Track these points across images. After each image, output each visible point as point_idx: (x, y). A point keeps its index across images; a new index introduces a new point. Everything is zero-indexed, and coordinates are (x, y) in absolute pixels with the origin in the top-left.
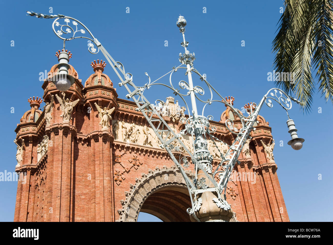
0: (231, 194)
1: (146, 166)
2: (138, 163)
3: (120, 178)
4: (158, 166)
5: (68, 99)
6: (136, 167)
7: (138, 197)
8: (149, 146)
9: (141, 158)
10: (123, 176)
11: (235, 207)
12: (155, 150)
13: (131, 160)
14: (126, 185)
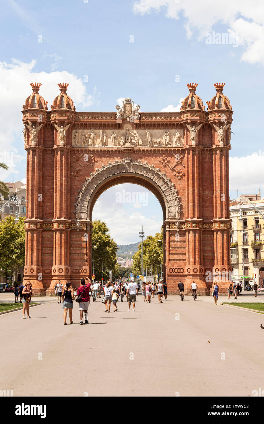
0: (177, 175)
1: (100, 162)
2: (93, 161)
3: (78, 174)
4: (111, 161)
5: (34, 126)
6: (91, 164)
7: (91, 186)
9: (96, 156)
10: (81, 173)
11: (179, 185)
12: (108, 149)
14: (83, 178)
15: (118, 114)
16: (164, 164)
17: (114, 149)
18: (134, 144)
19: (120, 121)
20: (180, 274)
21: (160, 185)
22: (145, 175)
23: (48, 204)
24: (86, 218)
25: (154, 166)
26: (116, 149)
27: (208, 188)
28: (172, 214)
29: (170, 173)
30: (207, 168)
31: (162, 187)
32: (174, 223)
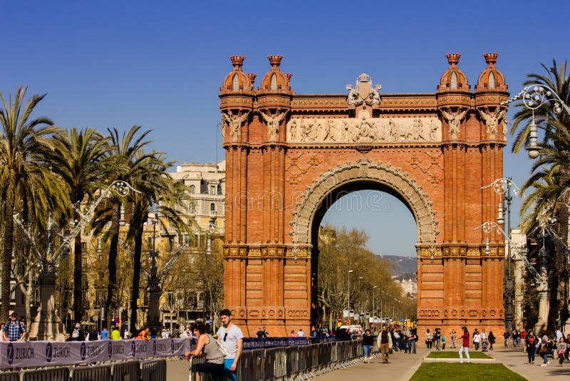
0: (433, 181)
1: (326, 163)
2: (316, 163)
3: (296, 181)
6: (314, 167)
7: (313, 197)
8: (331, 141)
9: (321, 156)
10: (299, 179)
12: (337, 145)
13: (308, 161)
14: (302, 186)
15: (350, 97)
16: (414, 166)
17: (345, 146)
18: (372, 137)
19: (353, 107)
20: (435, 318)
21: (409, 195)
22: (387, 181)
23: (255, 222)
24: (306, 241)
25: (401, 168)
26: (347, 145)
27: (474, 199)
28: (425, 236)
29: (423, 178)
30: (475, 171)
31: (411, 199)
32: (427, 248)
